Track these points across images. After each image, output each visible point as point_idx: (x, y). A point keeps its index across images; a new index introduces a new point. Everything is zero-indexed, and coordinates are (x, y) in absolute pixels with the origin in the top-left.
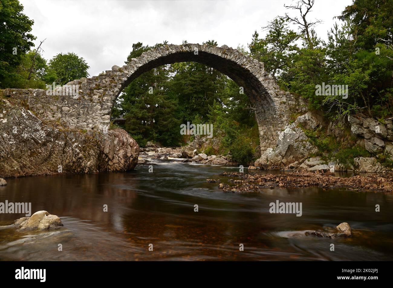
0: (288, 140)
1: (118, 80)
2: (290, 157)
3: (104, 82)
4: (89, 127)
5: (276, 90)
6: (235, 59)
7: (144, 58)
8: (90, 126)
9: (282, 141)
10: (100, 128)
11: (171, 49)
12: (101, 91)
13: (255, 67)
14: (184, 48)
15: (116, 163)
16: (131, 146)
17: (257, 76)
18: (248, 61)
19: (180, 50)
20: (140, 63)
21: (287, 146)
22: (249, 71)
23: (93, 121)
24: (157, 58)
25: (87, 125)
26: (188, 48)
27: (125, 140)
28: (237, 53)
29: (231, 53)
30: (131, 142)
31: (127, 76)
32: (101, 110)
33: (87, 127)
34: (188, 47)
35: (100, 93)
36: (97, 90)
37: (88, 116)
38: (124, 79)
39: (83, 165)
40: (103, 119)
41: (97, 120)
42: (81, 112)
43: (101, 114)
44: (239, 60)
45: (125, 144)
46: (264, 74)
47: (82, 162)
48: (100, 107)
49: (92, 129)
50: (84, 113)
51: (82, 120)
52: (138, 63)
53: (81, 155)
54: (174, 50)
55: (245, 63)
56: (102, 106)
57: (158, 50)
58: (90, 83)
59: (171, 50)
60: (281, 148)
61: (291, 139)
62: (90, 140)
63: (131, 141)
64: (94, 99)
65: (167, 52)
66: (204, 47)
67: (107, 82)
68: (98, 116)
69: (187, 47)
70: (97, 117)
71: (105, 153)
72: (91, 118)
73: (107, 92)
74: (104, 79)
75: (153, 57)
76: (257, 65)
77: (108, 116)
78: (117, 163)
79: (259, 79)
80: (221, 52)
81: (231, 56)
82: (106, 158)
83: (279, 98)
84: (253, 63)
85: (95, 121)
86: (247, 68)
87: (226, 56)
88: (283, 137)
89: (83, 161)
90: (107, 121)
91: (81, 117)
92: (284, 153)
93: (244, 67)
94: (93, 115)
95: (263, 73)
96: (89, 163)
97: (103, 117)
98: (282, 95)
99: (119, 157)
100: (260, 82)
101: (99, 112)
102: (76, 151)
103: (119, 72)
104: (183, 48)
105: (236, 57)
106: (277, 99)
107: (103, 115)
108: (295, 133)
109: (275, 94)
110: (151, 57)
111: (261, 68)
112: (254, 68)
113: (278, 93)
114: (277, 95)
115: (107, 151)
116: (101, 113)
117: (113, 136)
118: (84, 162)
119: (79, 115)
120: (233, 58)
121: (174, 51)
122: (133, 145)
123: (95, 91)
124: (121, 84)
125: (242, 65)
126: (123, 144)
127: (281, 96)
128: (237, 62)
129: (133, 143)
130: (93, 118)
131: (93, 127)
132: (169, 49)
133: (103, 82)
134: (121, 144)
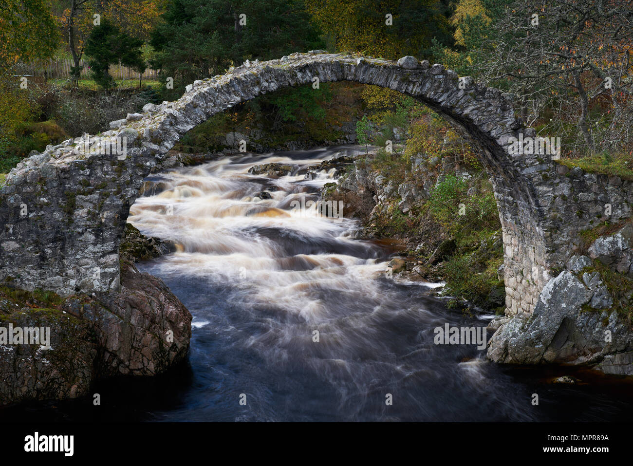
0: (564, 305)
1: (134, 168)
2: (565, 346)
3: (99, 174)
4: (69, 285)
5: (545, 167)
6: (435, 95)
7: (197, 110)
8: (73, 282)
9: (547, 306)
10: (95, 287)
11: (267, 81)
12: (96, 196)
13: (490, 109)
14: (299, 75)
15: (136, 370)
16: (170, 322)
17: (493, 133)
18: (471, 94)
19: (290, 84)
20: (188, 123)
21: (558, 321)
22: (471, 120)
23: (78, 271)
24: (229, 106)
25: (64, 282)
26: (310, 74)
27: (157, 312)
28: (441, 76)
29: (425, 78)
30: (171, 313)
31: (157, 156)
32: (95, 244)
33: (66, 286)
34: (311, 72)
35: (91, 202)
36: (84, 197)
37: (65, 261)
38: (148, 164)
39: (61, 394)
40: (102, 264)
41: (87, 269)
42: (49, 251)
43: (95, 253)
44: (445, 96)
45: (157, 320)
46: (513, 127)
47: (59, 387)
48: (94, 237)
49: (77, 289)
50: (54, 254)
51: (52, 271)
52: (183, 123)
53: (54, 373)
54: (272, 84)
55: (463, 101)
56: (97, 235)
57: (233, 86)
58: (65, 178)
59: (266, 84)
60: (542, 324)
61: (572, 303)
62: (74, 326)
63: (170, 310)
64: (78, 217)
65: (257, 89)
66: (353, 70)
67: (106, 173)
68: (89, 258)
69: (308, 71)
70: (86, 260)
71: (110, 350)
72: (73, 265)
73: (108, 199)
74: (99, 167)
75: (220, 105)
76: (496, 103)
77: (114, 257)
78: (139, 370)
79: (498, 141)
80: (399, 78)
81: (422, 85)
82: (113, 360)
83: (552, 185)
84: (484, 99)
85: (82, 270)
86: (467, 116)
87: (410, 88)
88: (550, 296)
89: (60, 384)
90: (111, 270)
91: (47, 264)
92: (548, 337)
93: (458, 111)
94: (78, 257)
95: (510, 123)
96: (74, 389)
97: (103, 260)
98: (560, 178)
99: (143, 356)
100: (501, 146)
101: (91, 248)
102: (44, 363)
103: (135, 149)
104: (296, 76)
105: (439, 87)
106: (545, 189)
107: (102, 256)
108: (581, 286)
109: (541, 177)
110: (215, 105)
111: (504, 110)
112: (485, 114)
113: (548, 174)
114: (546, 178)
115: (114, 345)
116: (96, 249)
117: (128, 306)
118: (62, 387)
119: (43, 258)
120: (429, 90)
121: (273, 86)
122: (176, 321)
123: (78, 197)
124: (141, 175)
125: (452, 107)
126: (153, 321)
127: (558, 180)
128: (440, 100)
129: (177, 315)
130: (77, 263)
131: (79, 284)
132: (262, 80)
133: (96, 174)
134: (147, 322)
